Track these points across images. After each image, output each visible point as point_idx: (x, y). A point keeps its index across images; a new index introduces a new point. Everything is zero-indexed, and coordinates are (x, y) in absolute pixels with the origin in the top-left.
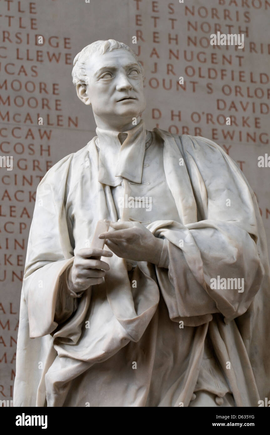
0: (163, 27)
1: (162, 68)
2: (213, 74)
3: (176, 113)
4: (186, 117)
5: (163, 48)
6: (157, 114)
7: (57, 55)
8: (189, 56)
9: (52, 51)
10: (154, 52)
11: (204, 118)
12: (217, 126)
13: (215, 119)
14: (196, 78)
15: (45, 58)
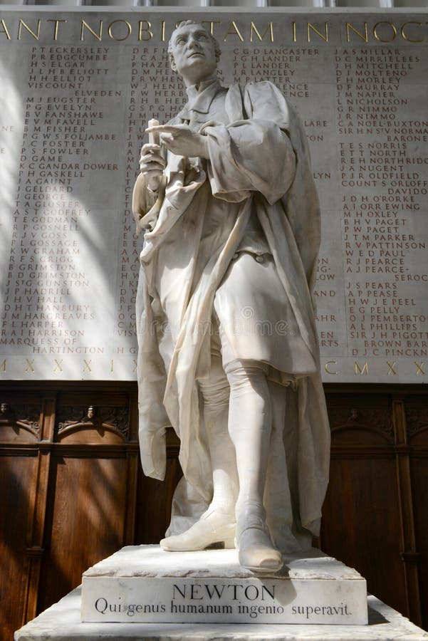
0: (357, 155)
1: (356, 175)
2: (385, 176)
3: (365, 197)
4: (371, 200)
5: (357, 166)
8: (371, 168)
10: (352, 168)
11: (381, 199)
12: (389, 202)
13: (387, 199)
14: (376, 179)
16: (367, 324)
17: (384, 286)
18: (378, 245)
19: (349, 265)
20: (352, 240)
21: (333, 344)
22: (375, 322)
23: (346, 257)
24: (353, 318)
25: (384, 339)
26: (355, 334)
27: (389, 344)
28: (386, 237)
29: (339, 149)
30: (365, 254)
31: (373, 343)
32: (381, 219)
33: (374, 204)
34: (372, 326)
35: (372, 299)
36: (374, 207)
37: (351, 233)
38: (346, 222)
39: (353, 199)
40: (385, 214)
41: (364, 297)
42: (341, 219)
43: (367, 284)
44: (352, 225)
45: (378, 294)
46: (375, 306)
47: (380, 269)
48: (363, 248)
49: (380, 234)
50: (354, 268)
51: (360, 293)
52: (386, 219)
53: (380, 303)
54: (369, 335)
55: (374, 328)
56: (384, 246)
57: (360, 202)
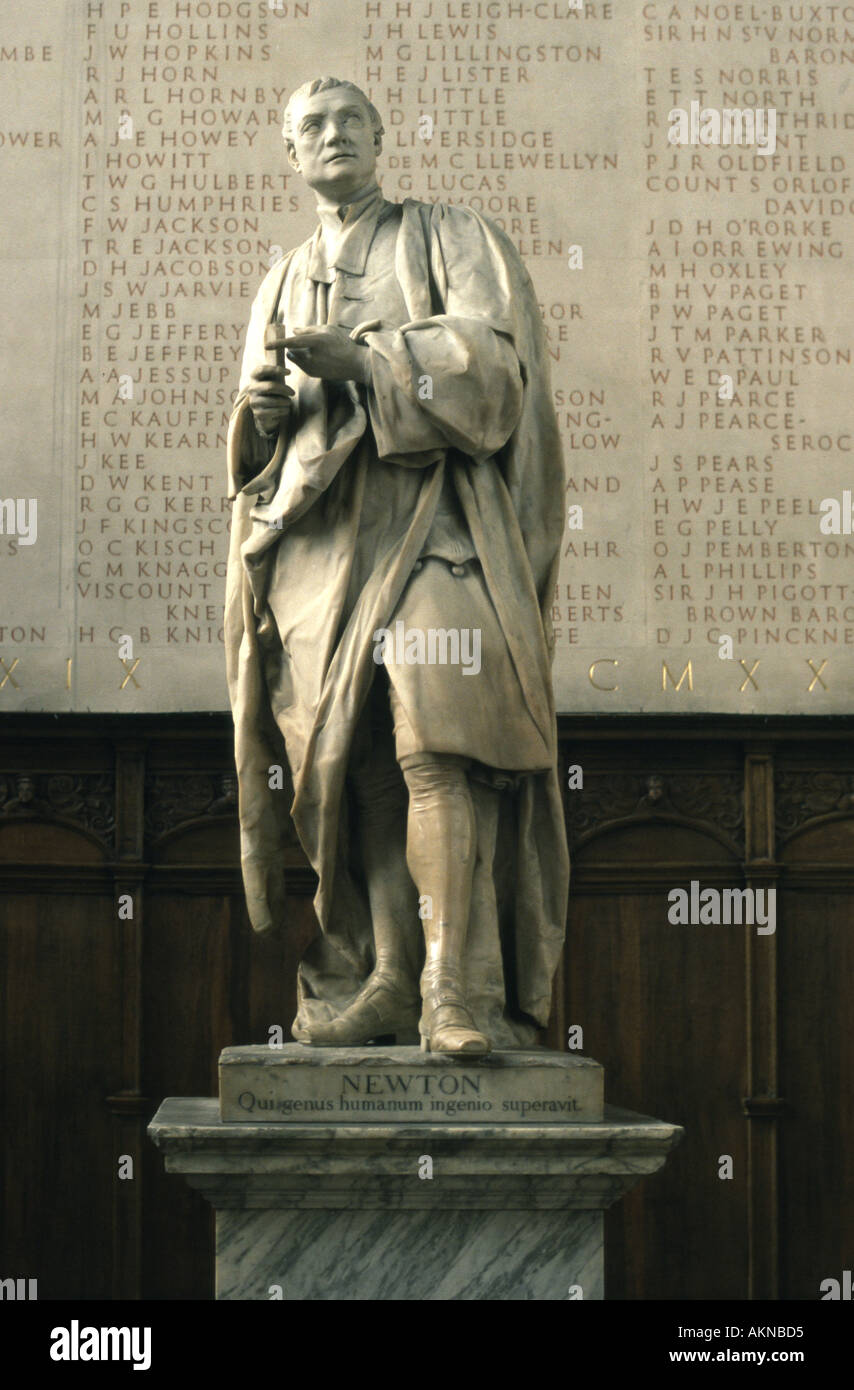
1: (684, 161)
2: (759, 164)
3: (704, 223)
4: (719, 227)
6: (676, 227)
7: (533, 158)
9: (526, 151)
11: (745, 228)
12: (765, 237)
13: (762, 228)
14: (735, 171)
15: (517, 163)
16: (695, 566)
17: (742, 463)
18: (733, 355)
19: (658, 409)
20: (667, 341)
21: (610, 614)
22: (716, 559)
23: (652, 387)
24: (661, 550)
25: (735, 603)
26: (665, 591)
27: (746, 614)
28: (754, 333)
29: (642, 86)
30: (700, 379)
31: (708, 614)
32: (743, 283)
33: (727, 240)
34: (708, 568)
35: (711, 498)
36: (728, 250)
37: (666, 320)
38: (654, 290)
39: (674, 227)
40: (755, 270)
41: (692, 493)
42: (641, 283)
43: (701, 460)
44: (667, 300)
45: (728, 483)
46: (715, 518)
47: (735, 421)
48: (695, 361)
49: (739, 326)
50: (670, 414)
51: (682, 483)
52: (756, 284)
53: (730, 509)
54: (700, 591)
55: (714, 575)
56: (748, 357)
57: (689, 237)
